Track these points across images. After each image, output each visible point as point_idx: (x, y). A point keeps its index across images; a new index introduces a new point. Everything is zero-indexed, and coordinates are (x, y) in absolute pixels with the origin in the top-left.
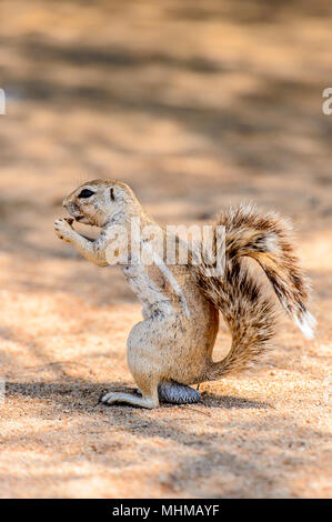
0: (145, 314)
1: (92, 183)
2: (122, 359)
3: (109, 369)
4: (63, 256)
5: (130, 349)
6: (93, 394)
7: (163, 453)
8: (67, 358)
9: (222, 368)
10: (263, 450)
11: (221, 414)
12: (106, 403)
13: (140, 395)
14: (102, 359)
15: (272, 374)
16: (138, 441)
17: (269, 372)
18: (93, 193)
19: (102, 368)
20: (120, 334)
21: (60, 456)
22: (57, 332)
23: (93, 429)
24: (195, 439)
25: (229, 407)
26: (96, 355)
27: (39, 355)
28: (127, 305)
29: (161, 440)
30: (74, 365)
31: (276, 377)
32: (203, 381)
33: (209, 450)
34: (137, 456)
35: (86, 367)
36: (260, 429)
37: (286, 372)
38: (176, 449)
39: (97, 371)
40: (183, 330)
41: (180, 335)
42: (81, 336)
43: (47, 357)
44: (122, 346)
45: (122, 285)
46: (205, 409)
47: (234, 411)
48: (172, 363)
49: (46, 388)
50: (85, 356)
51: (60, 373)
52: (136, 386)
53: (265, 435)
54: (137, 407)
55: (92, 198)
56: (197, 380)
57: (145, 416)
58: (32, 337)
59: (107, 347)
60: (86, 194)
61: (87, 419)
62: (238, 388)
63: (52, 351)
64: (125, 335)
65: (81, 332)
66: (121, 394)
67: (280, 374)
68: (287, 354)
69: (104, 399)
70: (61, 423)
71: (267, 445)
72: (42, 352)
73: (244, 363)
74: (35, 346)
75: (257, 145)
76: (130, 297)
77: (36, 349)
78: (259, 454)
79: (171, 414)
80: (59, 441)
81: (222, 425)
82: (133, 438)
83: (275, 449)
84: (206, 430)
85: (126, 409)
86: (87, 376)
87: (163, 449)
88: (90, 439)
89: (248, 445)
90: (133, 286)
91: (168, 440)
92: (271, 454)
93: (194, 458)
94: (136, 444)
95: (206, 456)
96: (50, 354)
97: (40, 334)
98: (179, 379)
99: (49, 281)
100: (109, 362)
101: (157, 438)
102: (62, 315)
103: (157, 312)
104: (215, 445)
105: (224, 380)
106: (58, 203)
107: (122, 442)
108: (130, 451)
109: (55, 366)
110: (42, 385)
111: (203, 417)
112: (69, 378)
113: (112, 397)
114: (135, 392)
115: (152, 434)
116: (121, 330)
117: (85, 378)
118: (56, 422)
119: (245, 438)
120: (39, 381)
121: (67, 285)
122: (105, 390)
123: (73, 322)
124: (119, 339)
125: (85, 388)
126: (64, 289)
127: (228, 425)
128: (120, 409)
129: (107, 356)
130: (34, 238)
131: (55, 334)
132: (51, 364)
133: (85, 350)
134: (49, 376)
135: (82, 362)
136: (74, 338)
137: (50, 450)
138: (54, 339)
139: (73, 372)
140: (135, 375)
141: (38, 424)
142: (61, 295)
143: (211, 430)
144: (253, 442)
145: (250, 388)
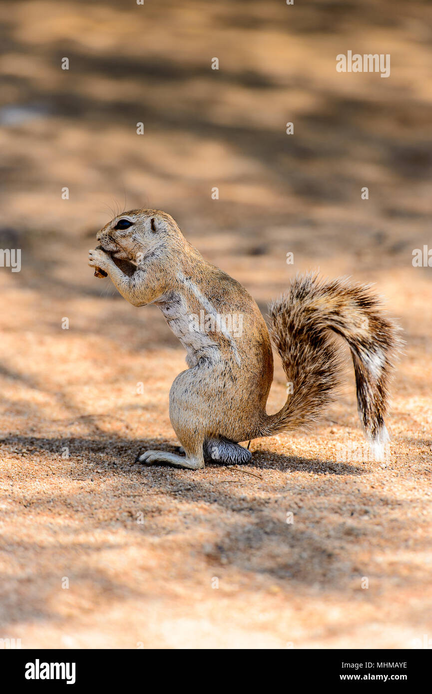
0: (189, 361)
1: (130, 213)
2: (163, 412)
3: (148, 424)
4: (96, 294)
5: (173, 401)
6: (129, 452)
7: (208, 521)
8: (100, 411)
9: (278, 423)
10: (322, 518)
11: (274, 476)
12: (144, 463)
13: (183, 454)
14: (139, 412)
15: (332, 432)
16: (179, 506)
17: (329, 430)
18: (131, 224)
19: (139, 422)
20: (159, 384)
21: (91, 521)
22: (89, 381)
23: (129, 492)
24: (245, 505)
25: (283, 469)
26: (133, 407)
27: (68, 407)
28: (169, 351)
29: (206, 505)
30: (107, 419)
31: (337, 436)
32: (255, 436)
33: (261, 518)
34: (179, 523)
35: (122, 421)
36: (318, 494)
37: (347, 430)
38: (223, 515)
39: (134, 425)
40: (234, 379)
41: (230, 384)
42: (117, 386)
43: (78, 409)
44: (164, 399)
45: (162, 328)
46: (256, 471)
47: (288, 474)
48: (220, 417)
49: (77, 444)
50: (121, 408)
51: (92, 428)
52: (178, 444)
53: (323, 500)
54: (179, 467)
55: (130, 229)
56: (249, 436)
57: (188, 477)
58: (60, 386)
59: (146, 399)
60: (123, 225)
61: (123, 480)
62: (294, 447)
63: (83, 403)
64: (167, 385)
65: (116, 381)
66: (161, 453)
67: (340, 432)
68: (349, 410)
69: (142, 457)
70: (93, 485)
71: (325, 513)
72: (72, 404)
73: (303, 416)
74: (64, 396)
75: (316, 171)
76: (172, 342)
77: (65, 400)
78: (318, 522)
79: (218, 476)
80: (90, 505)
81: (275, 490)
82: (175, 502)
83: (335, 518)
84: (257, 495)
85: (167, 470)
86: (123, 431)
87: (209, 516)
88: (126, 503)
89: (305, 512)
90: (175, 329)
91: (215, 506)
92: (330, 523)
93: (243, 526)
94: (178, 510)
95: (257, 524)
96: (80, 405)
97: (70, 383)
98: (229, 434)
99: (81, 323)
100: (148, 416)
101: (202, 504)
102: (95, 361)
103: (203, 359)
104: (267, 512)
105: (277, 437)
106: (91, 234)
107: (162, 507)
108: (171, 517)
109: (86, 419)
110: (72, 441)
111: (254, 480)
112: (102, 433)
113: (151, 455)
114: (177, 451)
115: (196, 499)
116: (162, 379)
117: (121, 434)
118: (87, 484)
119: (301, 504)
120: (69, 436)
121: (100, 327)
122: (142, 446)
123: (108, 370)
124: (159, 390)
125: (120, 444)
126: (98, 332)
127: (283, 489)
128: (160, 469)
129: (146, 408)
130: (64, 274)
131: (86, 383)
132: (82, 417)
133: (121, 402)
134: (80, 430)
135: (118, 416)
136: (108, 388)
137: (81, 515)
138: (86, 389)
139: (107, 427)
140: (178, 431)
141: (68, 486)
142: (93, 339)
143: (263, 495)
144: (310, 509)
145: (307, 448)
